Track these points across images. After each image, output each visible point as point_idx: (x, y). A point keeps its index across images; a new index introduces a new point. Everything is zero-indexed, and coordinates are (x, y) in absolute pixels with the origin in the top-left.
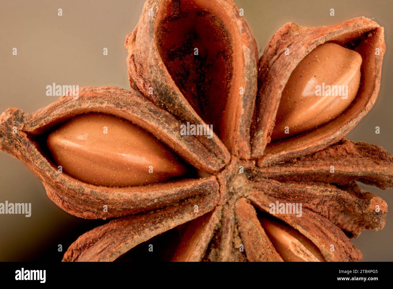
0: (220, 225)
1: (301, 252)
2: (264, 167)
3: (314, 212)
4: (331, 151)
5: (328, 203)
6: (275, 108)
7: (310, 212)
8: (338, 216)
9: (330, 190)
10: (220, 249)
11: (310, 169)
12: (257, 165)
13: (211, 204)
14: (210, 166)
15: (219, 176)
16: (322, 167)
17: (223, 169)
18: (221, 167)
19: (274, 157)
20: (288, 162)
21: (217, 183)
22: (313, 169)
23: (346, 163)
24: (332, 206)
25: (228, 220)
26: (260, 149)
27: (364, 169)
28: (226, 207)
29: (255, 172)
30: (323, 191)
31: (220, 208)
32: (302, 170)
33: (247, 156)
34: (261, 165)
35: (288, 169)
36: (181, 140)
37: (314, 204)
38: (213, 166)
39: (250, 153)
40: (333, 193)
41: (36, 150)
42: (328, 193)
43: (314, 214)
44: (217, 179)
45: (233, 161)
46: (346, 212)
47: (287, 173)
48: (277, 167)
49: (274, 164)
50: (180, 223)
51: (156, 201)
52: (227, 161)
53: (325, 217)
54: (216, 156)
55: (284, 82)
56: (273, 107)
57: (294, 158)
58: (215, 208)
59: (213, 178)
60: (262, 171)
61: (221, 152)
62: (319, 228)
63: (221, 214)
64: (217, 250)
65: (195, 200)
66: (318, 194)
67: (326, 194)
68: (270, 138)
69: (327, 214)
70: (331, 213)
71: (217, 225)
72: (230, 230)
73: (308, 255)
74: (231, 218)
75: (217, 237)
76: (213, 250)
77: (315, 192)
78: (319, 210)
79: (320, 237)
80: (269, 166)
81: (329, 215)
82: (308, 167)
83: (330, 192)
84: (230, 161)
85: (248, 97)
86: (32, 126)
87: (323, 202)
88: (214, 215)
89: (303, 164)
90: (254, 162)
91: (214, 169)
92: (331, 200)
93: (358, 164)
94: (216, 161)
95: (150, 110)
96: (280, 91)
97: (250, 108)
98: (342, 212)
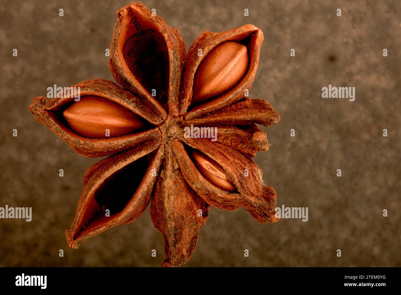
0: (164, 156)
1: (211, 168)
2: (188, 120)
3: (221, 144)
4: (233, 106)
5: (230, 138)
6: (191, 85)
7: (218, 144)
8: (238, 145)
9: (230, 130)
10: (166, 170)
11: (216, 119)
12: (184, 119)
13: (157, 145)
14: (154, 122)
15: (160, 128)
16: (224, 117)
17: (163, 123)
18: (161, 122)
19: (194, 113)
20: (204, 115)
21: (159, 132)
22: (219, 118)
23: (240, 113)
24: (233, 139)
25: (168, 153)
26: (185, 109)
27: (250, 116)
28: (167, 145)
29: (183, 123)
30: (225, 131)
31: (163, 146)
32: (212, 120)
33: (177, 114)
34: (186, 119)
35: (203, 120)
36: (135, 108)
37: (221, 139)
38: (156, 122)
39: (178, 112)
40: (232, 132)
41: (53, 120)
42: (229, 132)
43: (220, 145)
44: (159, 129)
45: (168, 118)
46: (243, 142)
47: (203, 122)
48: (196, 119)
49: (194, 118)
50: (140, 157)
51: (124, 145)
52: (164, 118)
53: (229, 146)
54: (158, 116)
55: (195, 69)
56: (190, 84)
57: (208, 113)
58: (159, 146)
59: (157, 129)
60: (187, 122)
61: (160, 113)
62: (222, 154)
63: (164, 150)
64: (165, 170)
65: (149, 143)
66: (223, 133)
67: (227, 133)
68: (190, 102)
69: (230, 144)
70: (233, 144)
71: (162, 156)
72: (170, 159)
73: (214, 170)
74: (170, 151)
75: (164, 163)
76: (162, 171)
77: (221, 132)
78: (225, 142)
79: (221, 159)
80: (191, 119)
81: (232, 145)
82: (216, 118)
83: (230, 131)
84: (167, 118)
85: (174, 79)
86: (50, 106)
87: (226, 138)
88: (159, 151)
89: (213, 116)
90: (182, 118)
91: (157, 123)
92: (231, 136)
93: (248, 113)
94: (158, 119)
95: (118, 92)
96: (193, 75)
97: (177, 85)
98: (240, 142)
